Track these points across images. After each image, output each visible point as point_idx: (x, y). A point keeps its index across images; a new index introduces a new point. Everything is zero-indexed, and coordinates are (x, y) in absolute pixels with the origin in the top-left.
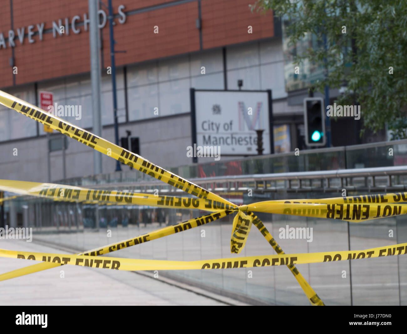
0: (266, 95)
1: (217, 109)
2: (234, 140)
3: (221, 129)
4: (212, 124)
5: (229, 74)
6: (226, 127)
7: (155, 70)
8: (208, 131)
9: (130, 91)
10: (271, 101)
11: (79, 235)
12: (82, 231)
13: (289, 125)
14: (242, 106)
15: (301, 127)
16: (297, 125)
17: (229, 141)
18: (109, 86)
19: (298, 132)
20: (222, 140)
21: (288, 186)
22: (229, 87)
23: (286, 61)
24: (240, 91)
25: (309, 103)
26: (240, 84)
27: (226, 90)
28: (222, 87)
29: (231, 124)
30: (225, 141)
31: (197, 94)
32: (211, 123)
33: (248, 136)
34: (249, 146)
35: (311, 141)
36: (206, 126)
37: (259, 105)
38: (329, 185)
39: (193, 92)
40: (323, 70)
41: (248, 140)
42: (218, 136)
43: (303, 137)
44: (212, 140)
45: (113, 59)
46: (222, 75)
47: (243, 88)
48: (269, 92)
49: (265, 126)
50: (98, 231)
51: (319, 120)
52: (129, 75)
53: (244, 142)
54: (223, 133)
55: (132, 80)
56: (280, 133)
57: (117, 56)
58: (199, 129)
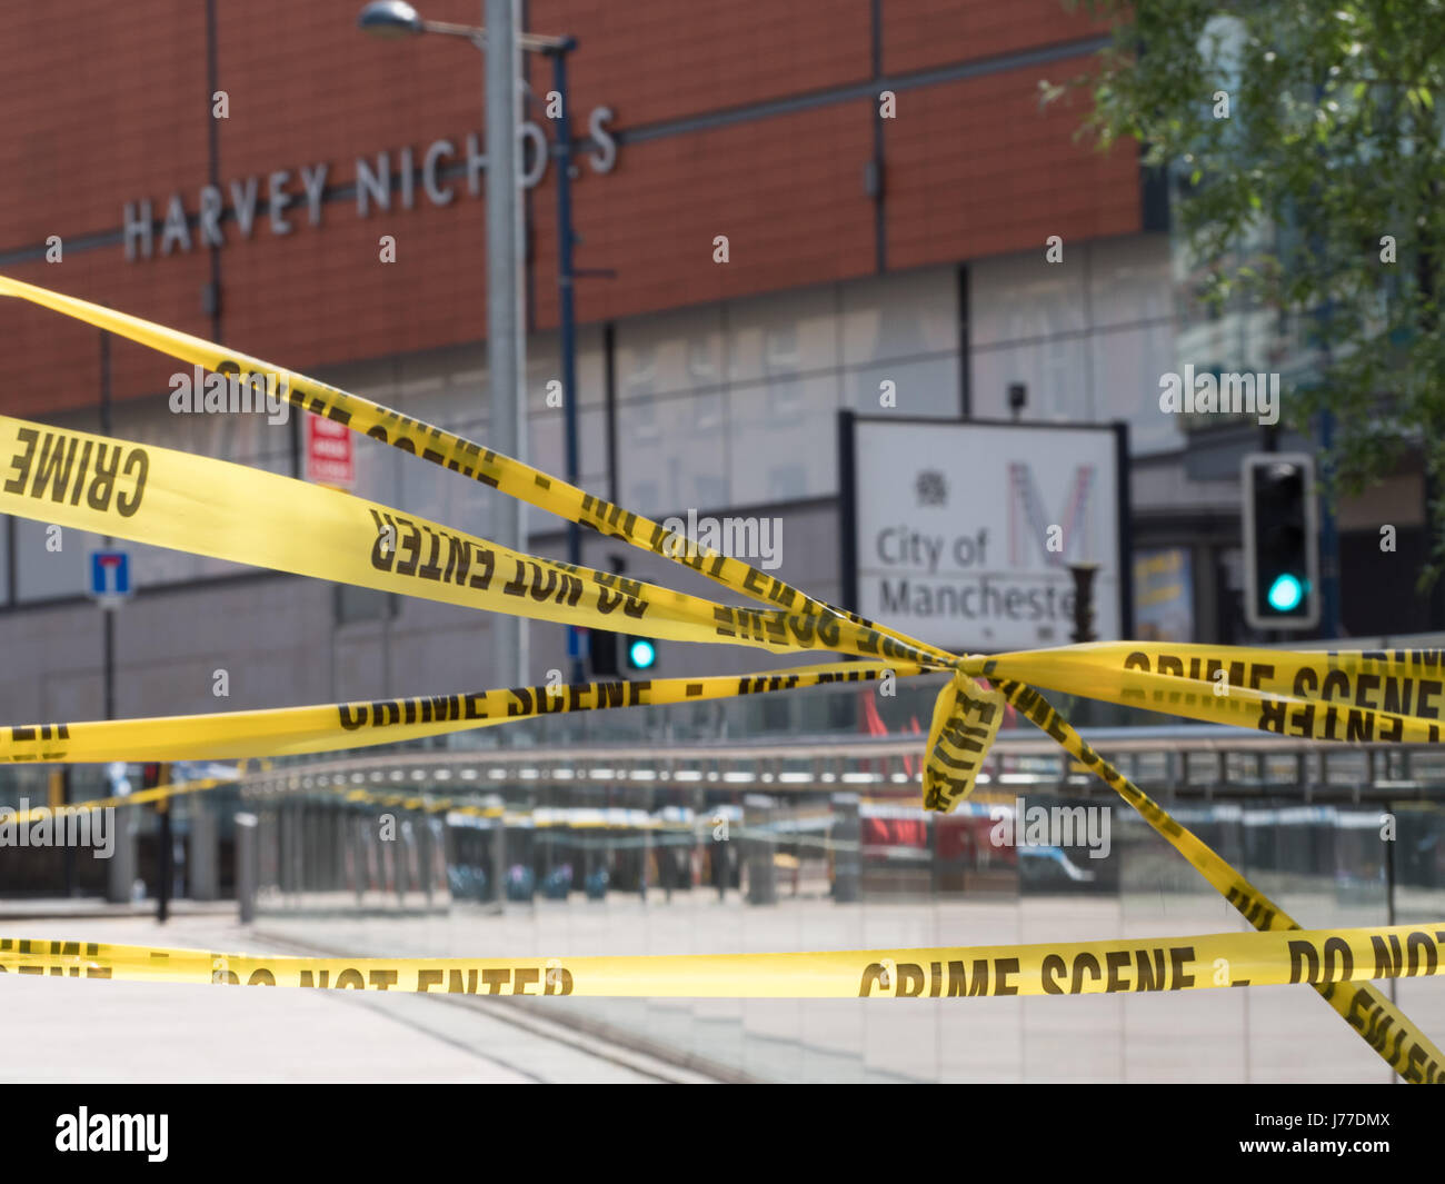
0: (1107, 441)
1: (932, 488)
2: (991, 600)
3: (947, 560)
4: (915, 540)
5: (979, 362)
6: (965, 552)
7: (716, 342)
8: (899, 567)
9: (624, 414)
10: (1126, 463)
11: (433, 924)
12: (443, 912)
13: (1193, 550)
14: (1019, 475)
15: (1230, 559)
16: (1218, 550)
17: (974, 602)
18: (554, 395)
19: (1221, 574)
20: (947, 599)
21: (1178, 773)
22: (981, 409)
23: (1184, 322)
24: (1015, 424)
25: (1260, 473)
26: (1018, 397)
27: (966, 418)
28: (952, 408)
29: (982, 539)
30: (959, 605)
31: (864, 432)
32: (909, 535)
33: (1041, 586)
34: (1045, 621)
35: (1266, 609)
36: (892, 546)
37: (1084, 475)
38: (1324, 771)
39: (847, 423)
40: (1310, 355)
41: (1041, 600)
42: (934, 584)
43: (1239, 594)
44: (914, 596)
45: (568, 296)
46: (952, 366)
47: (1027, 414)
48: (1121, 431)
49: (1103, 552)
50: (499, 913)
51: (1296, 536)
52: (624, 358)
53: (1026, 609)
54: (950, 573)
55: (633, 373)
56: (1157, 579)
57: (583, 288)
58: (867, 556)
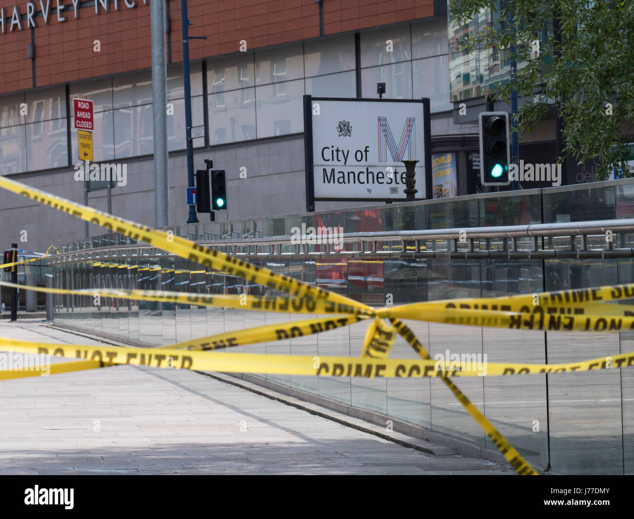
0: (421, 106)
2: (370, 175)
3: (351, 159)
4: (338, 151)
5: (364, 74)
6: (359, 156)
7: (250, 67)
8: (331, 163)
9: (210, 98)
10: (428, 116)
11: (132, 320)
12: (136, 315)
13: (456, 153)
14: (382, 122)
15: (473, 157)
16: (468, 153)
17: (363, 178)
18: (180, 91)
19: (470, 164)
20: (351, 175)
21: (453, 249)
22: (364, 94)
23: (453, 55)
24: (381, 100)
25: (485, 119)
26: (381, 88)
27: (359, 98)
28: (354, 96)
29: (366, 151)
30: (357, 178)
31: (316, 107)
32: (335, 149)
33: (392, 170)
34: (394, 185)
35: (489, 177)
36: (328, 154)
37: (410, 121)
38: (516, 247)
39: (308, 101)
40: (508, 68)
41: (392, 176)
42: (346, 170)
43: (478, 171)
44: (337, 176)
45: (186, 46)
46: (353, 74)
47: (384, 96)
48: (426, 102)
49: (419, 155)
50: (160, 314)
51: (502, 145)
52: (210, 74)
53: (386, 180)
54: (352, 164)
55: (214, 81)
56: (442, 166)
57: (192, 44)
58: (317, 159)
